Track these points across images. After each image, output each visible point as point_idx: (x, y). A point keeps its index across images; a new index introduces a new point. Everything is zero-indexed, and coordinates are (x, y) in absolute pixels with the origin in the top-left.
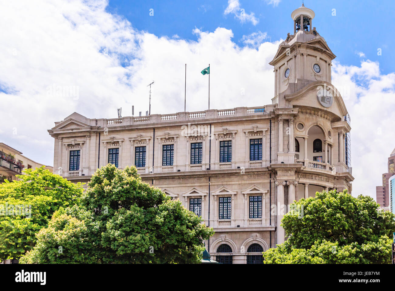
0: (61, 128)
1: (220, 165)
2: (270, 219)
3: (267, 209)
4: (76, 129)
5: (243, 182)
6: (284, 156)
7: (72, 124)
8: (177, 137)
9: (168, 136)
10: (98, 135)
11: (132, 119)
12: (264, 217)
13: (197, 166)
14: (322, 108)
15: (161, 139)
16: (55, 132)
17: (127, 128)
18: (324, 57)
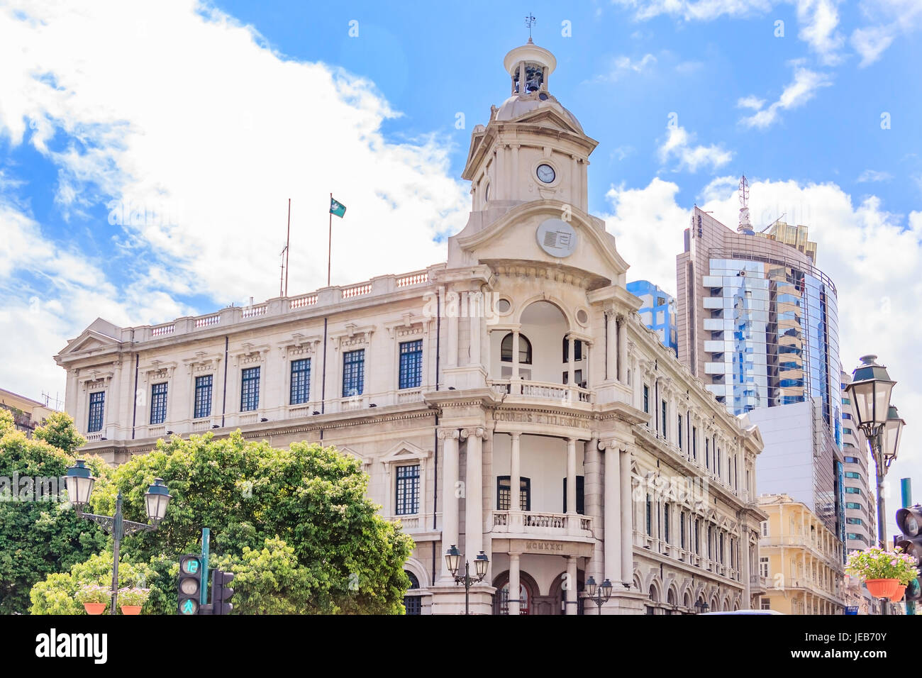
0: (75, 350)
1: (343, 403)
2: (435, 515)
3: (428, 493)
4: (96, 351)
5: (384, 437)
6: (459, 373)
7: (92, 342)
8: (266, 351)
9: (250, 349)
10: (135, 359)
11: (190, 322)
12: (421, 511)
13: (301, 408)
14: (549, 260)
15: (239, 357)
16: (64, 360)
17: (179, 341)
18: (563, 146)
